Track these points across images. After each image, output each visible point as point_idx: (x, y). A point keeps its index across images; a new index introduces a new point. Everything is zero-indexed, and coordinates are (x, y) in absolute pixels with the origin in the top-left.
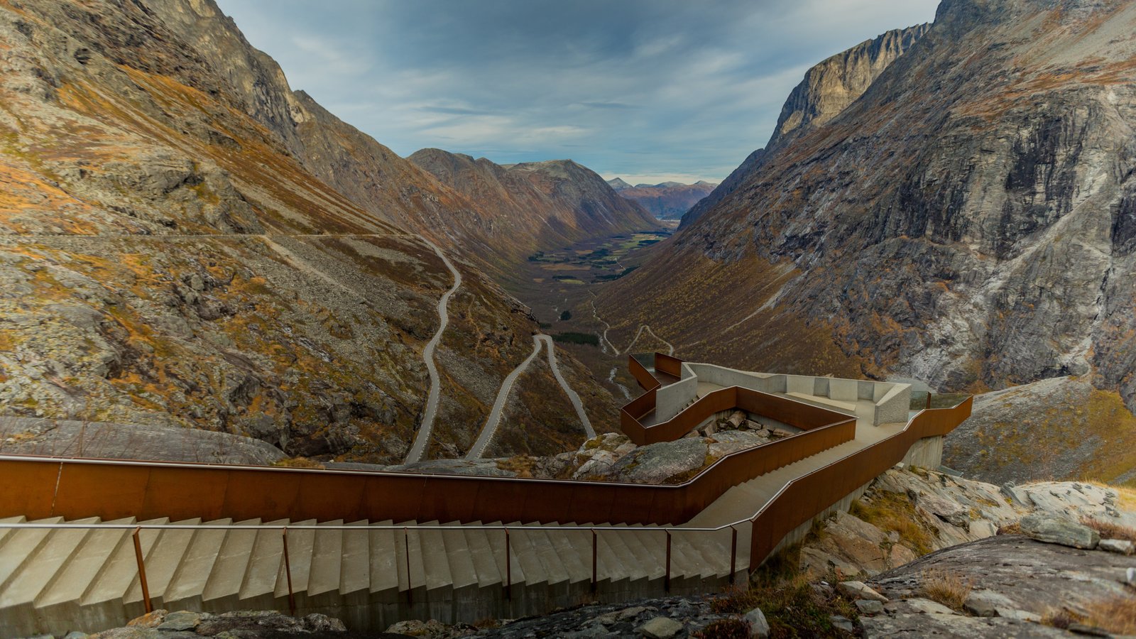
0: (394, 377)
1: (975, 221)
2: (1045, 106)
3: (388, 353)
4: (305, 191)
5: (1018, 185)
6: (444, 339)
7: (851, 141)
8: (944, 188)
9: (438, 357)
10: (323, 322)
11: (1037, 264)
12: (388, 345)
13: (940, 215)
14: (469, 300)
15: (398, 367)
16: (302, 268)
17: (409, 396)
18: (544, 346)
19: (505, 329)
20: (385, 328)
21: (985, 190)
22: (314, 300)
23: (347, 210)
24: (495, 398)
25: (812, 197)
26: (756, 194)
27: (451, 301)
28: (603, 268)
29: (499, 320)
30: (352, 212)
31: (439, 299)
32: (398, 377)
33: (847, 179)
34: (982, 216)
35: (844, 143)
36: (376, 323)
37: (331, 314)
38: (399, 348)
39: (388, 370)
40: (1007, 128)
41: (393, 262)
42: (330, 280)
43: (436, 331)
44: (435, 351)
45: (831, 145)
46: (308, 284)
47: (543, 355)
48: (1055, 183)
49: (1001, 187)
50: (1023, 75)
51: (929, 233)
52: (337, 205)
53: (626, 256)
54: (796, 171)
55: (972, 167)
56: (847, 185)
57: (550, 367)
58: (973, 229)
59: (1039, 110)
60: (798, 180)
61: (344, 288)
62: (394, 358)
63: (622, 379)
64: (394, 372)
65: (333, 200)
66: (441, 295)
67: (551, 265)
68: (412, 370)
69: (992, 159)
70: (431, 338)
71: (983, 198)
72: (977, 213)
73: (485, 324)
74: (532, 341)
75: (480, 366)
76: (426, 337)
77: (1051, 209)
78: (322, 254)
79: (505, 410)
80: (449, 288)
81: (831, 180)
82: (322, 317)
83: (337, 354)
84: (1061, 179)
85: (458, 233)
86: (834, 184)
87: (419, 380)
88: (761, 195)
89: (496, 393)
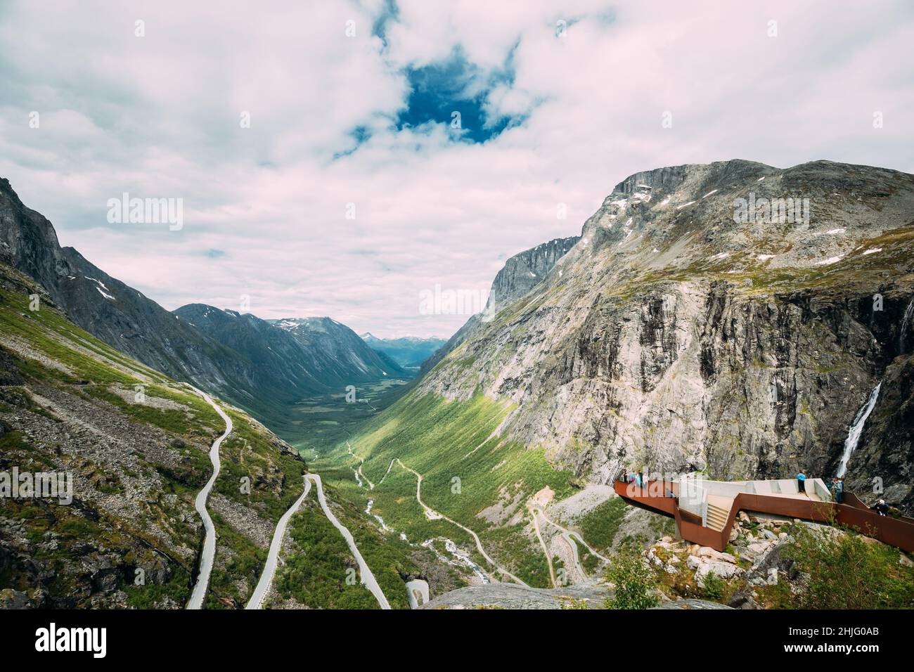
0: (168, 531)
1: (626, 366)
2: (653, 292)
3: (160, 506)
4: (69, 341)
5: (647, 342)
6: (217, 486)
7: (541, 310)
8: (605, 343)
9: (211, 504)
10: (90, 476)
11: (666, 394)
12: (160, 496)
13: (605, 362)
14: (241, 446)
15: (172, 520)
16: (66, 419)
17: (185, 551)
18: (314, 486)
19: (277, 471)
20: (157, 479)
21: (629, 345)
22: (80, 453)
23: (115, 360)
24: (270, 542)
25: (520, 349)
26: (479, 346)
27: (223, 446)
28: (357, 409)
29: (271, 463)
30: (120, 362)
31: (211, 446)
32: (171, 530)
33: (542, 337)
34: (629, 362)
35: (537, 311)
36: (146, 474)
37: (98, 468)
38: (172, 499)
39: (162, 524)
40: (635, 305)
41: (163, 410)
42: (96, 431)
43: (209, 479)
44: (208, 500)
45: (528, 312)
46: (71, 437)
47: (313, 494)
48: (666, 340)
49: (638, 343)
50: (637, 273)
51: (600, 374)
52: (103, 355)
53: (376, 398)
54: (506, 330)
55: (619, 330)
56: (542, 341)
57: (320, 506)
58: (626, 372)
59: (651, 294)
60: (508, 337)
61: (112, 439)
62: (167, 510)
63: (378, 510)
64: (167, 526)
65: (99, 350)
66: (213, 442)
67: (309, 408)
68: (185, 521)
69: (629, 324)
70: (204, 486)
71: (629, 350)
72: (627, 360)
73: (257, 468)
74: (302, 481)
75: (253, 511)
76: (198, 485)
77: (667, 358)
78: (88, 404)
79: (281, 554)
80: (221, 434)
81: (530, 337)
82: (87, 471)
83: (104, 511)
84: (669, 338)
85: (219, 381)
86: (533, 340)
87: (192, 532)
88: (483, 348)
89: (272, 537)
